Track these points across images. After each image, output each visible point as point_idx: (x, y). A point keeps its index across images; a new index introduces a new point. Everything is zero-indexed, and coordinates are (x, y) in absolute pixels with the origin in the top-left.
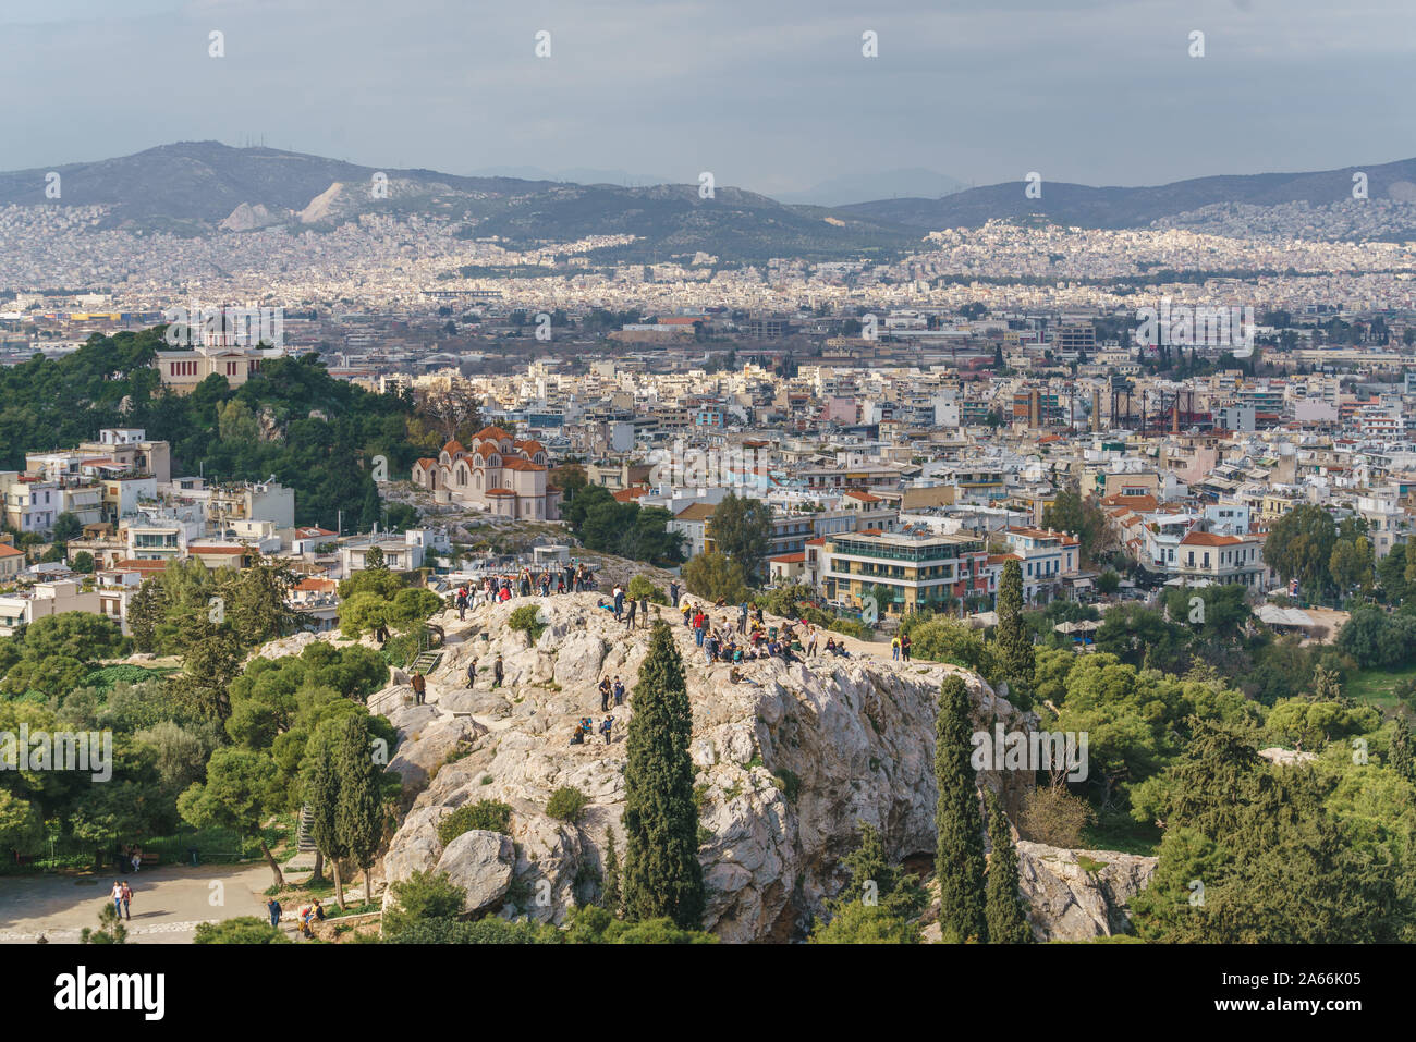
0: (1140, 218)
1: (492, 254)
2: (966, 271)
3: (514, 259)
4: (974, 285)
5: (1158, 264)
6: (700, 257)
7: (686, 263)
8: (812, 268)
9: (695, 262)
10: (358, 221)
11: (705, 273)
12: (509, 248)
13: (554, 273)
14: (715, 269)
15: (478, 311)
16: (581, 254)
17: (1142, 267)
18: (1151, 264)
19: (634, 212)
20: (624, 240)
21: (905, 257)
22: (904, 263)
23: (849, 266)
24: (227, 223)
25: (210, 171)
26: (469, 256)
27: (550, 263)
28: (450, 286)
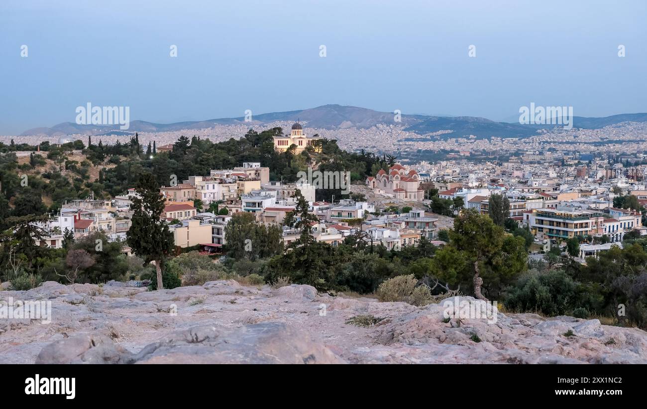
0: (600, 126)
1: (413, 135)
2: (549, 140)
3: (419, 136)
4: (552, 144)
5: (606, 138)
6: (471, 136)
7: (468, 138)
8: (504, 139)
9: (470, 138)
10: (376, 126)
11: (473, 141)
12: (418, 134)
13: (430, 140)
14: (476, 140)
15: (408, 150)
16: (437, 135)
17: (602, 139)
18: (605, 139)
19: (452, 124)
20: (450, 131)
21: (531, 137)
22: (531, 138)
23: (514, 139)
24: (340, 126)
25: (336, 112)
26: (407, 135)
27: (429, 137)
28: (401, 143)
